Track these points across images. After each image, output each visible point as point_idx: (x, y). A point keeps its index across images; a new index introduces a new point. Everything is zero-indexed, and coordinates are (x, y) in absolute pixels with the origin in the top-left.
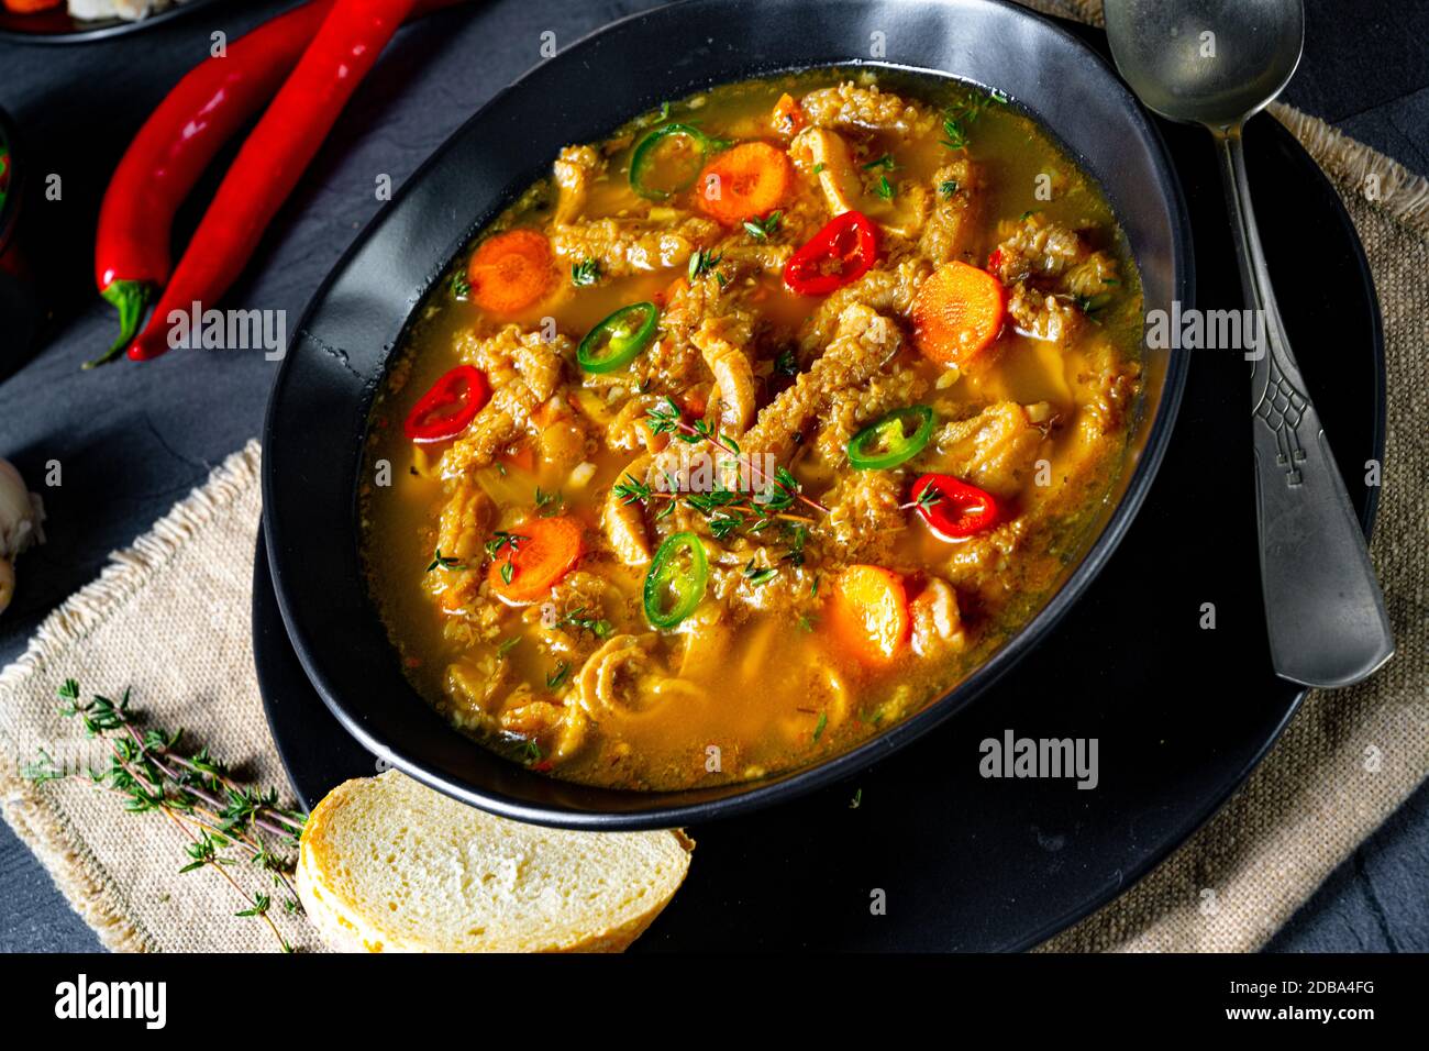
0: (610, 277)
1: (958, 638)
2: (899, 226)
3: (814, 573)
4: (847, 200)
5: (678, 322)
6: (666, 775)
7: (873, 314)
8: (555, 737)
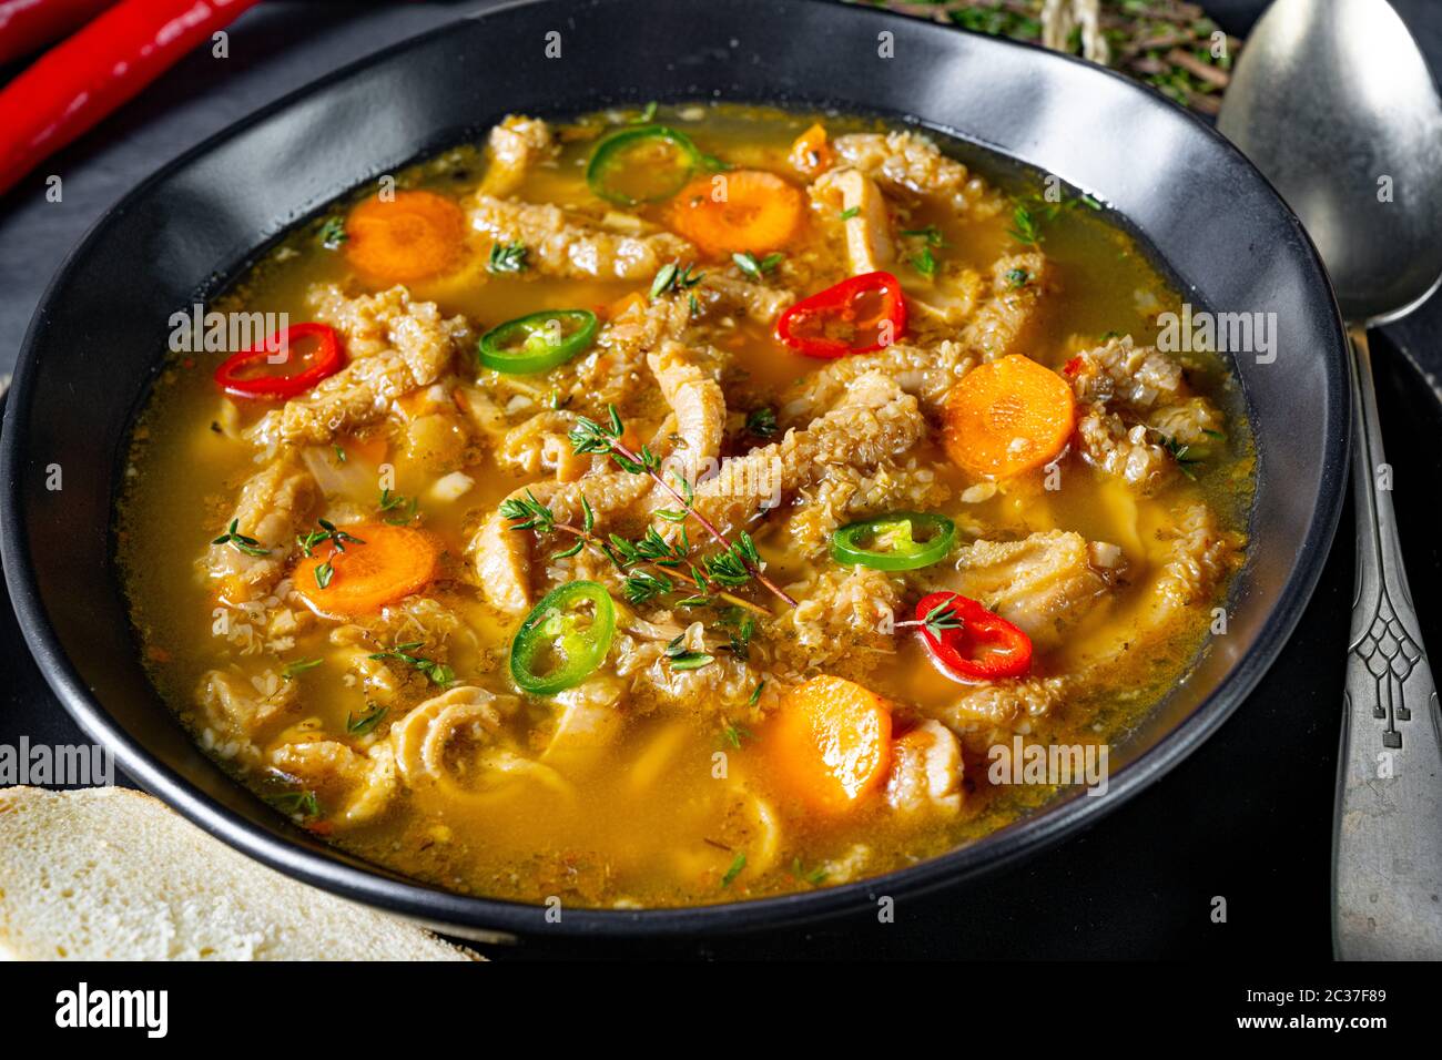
0: (538, 272)
1: (954, 801)
2: (941, 307)
3: (760, 676)
4: (875, 260)
5: (628, 339)
6: (498, 879)
7: (898, 389)
8: (345, 795)
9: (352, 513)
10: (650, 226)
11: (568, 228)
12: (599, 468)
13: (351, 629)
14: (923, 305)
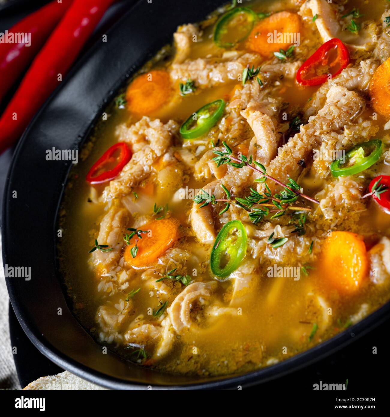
0: (200, 89)
2: (362, 45)
3: (311, 239)
4: (331, 34)
5: (235, 107)
6: (220, 365)
7: (346, 90)
8: (156, 346)
9: (143, 220)
10: (241, 53)
11: (208, 66)
12: (231, 169)
13: (149, 272)
14: (355, 47)
